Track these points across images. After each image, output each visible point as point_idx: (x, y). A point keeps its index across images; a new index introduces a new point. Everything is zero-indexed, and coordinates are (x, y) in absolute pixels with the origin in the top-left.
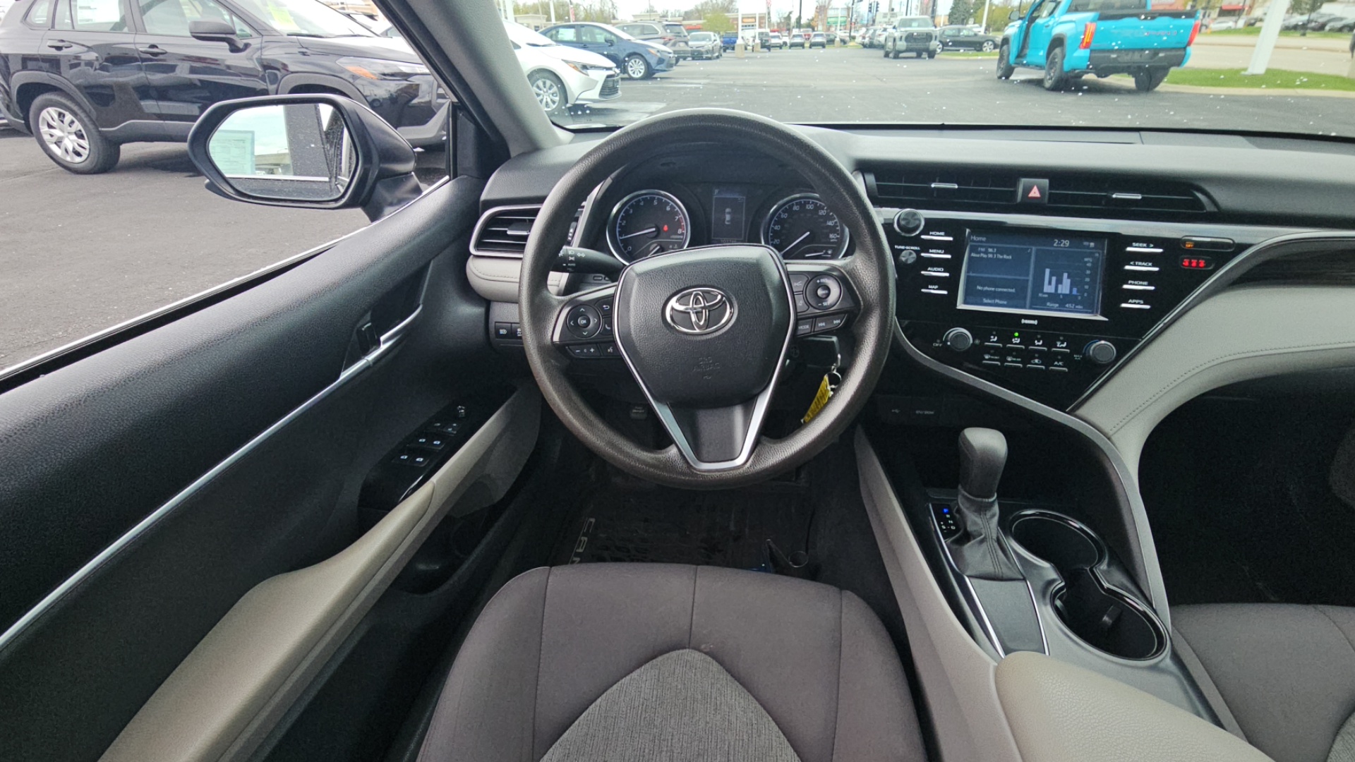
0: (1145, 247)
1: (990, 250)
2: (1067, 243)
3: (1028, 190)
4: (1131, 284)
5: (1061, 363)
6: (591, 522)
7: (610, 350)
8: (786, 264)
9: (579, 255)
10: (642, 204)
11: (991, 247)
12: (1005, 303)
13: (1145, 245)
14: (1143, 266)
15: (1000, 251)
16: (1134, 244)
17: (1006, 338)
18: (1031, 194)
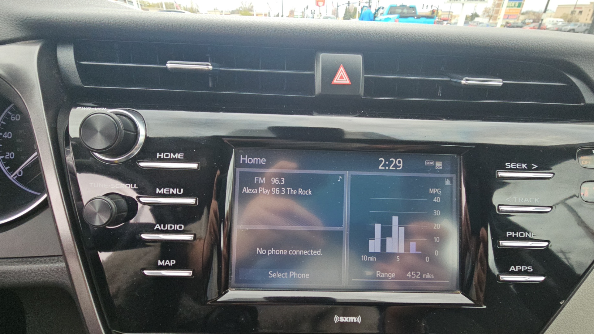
1: (275, 181)
2: (399, 163)
3: (329, 73)
4: (511, 238)
13: (524, 166)
16: (508, 165)
18: (337, 80)
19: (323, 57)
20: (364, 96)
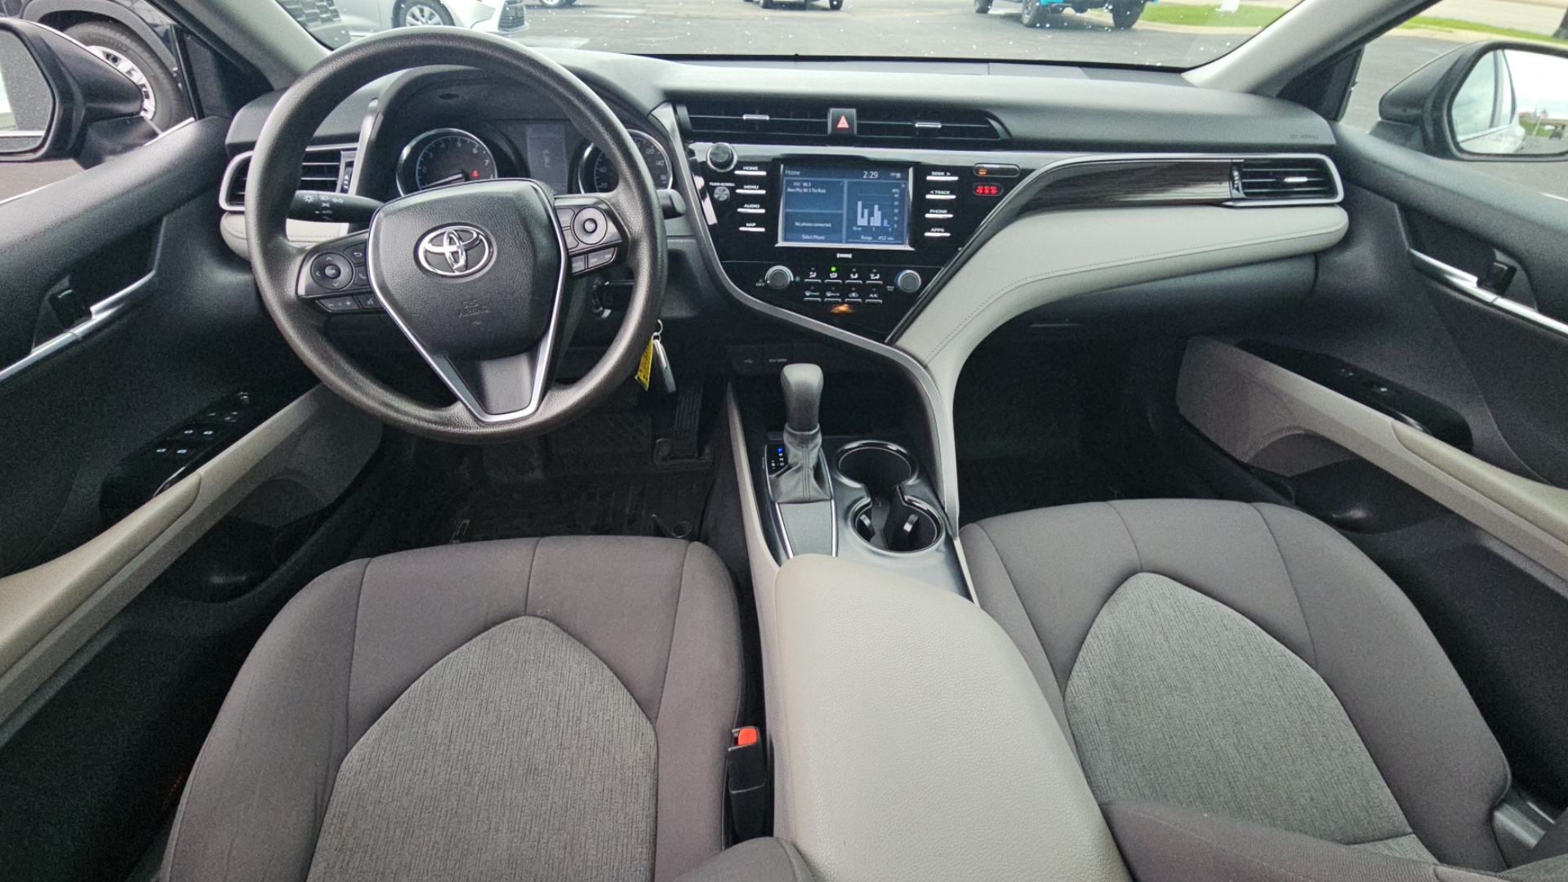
0: (942, 176)
1: (805, 184)
2: (875, 174)
3: (836, 121)
4: (932, 213)
5: (875, 296)
6: (465, 524)
7: (370, 302)
8: (555, 199)
9: (335, 200)
10: (443, 146)
11: (805, 181)
12: (823, 238)
13: (943, 173)
14: (942, 194)
15: (815, 185)
16: (933, 173)
17: (824, 273)
18: (840, 125)
19: (832, 111)
20: (857, 134)
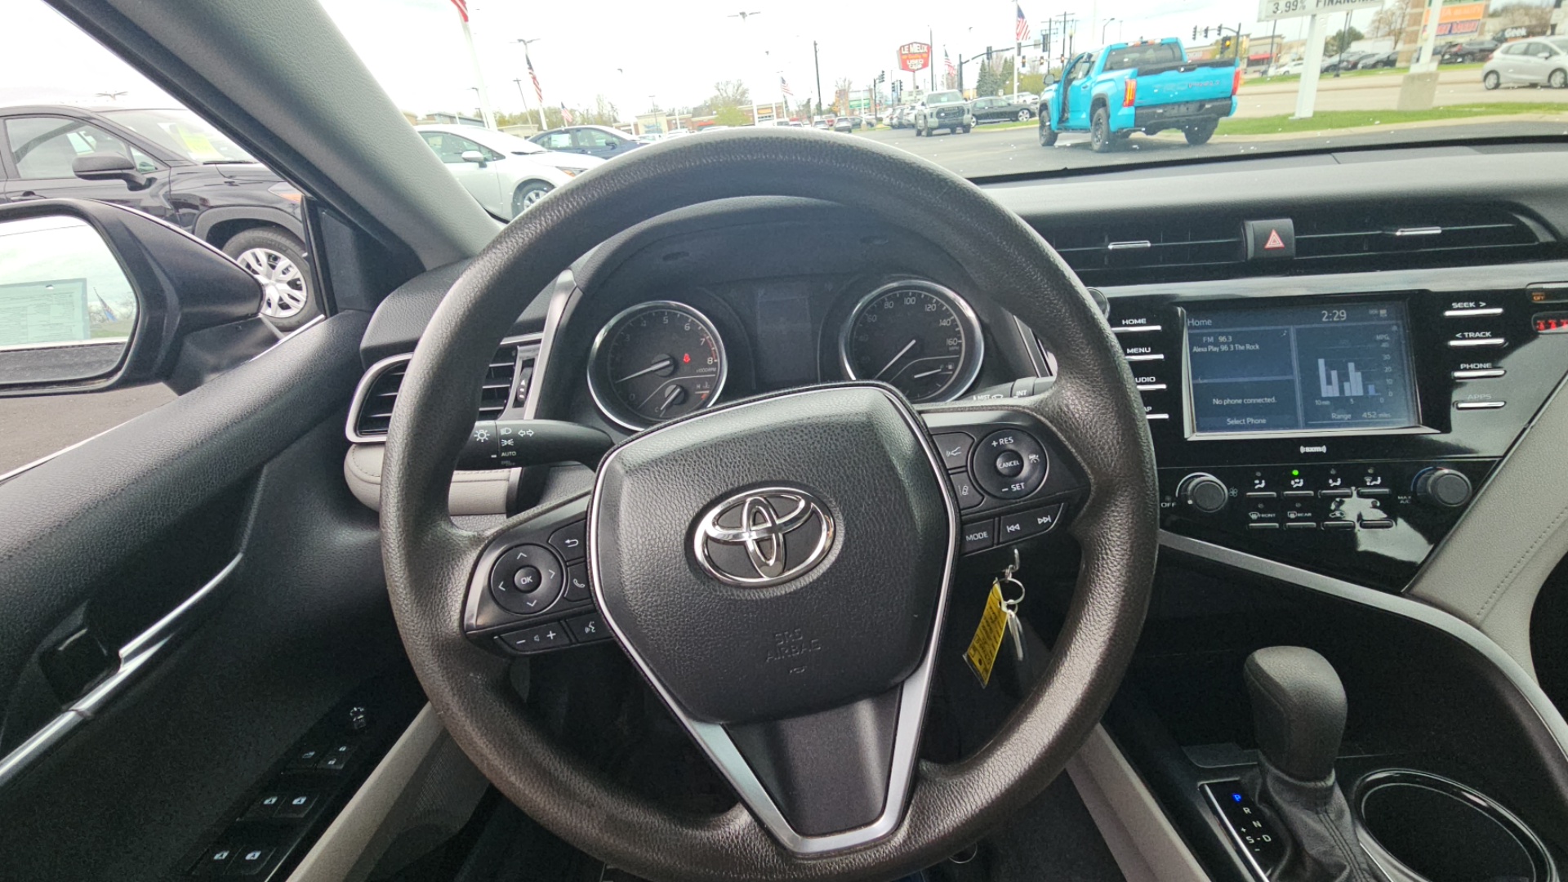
0: (1472, 308)
1: (1222, 339)
2: (1341, 314)
3: (1262, 238)
4: (1465, 369)
7: (590, 628)
8: (920, 412)
9: (522, 433)
10: (645, 324)
11: (1222, 334)
12: (1264, 421)
13: (1472, 304)
14: (1478, 338)
15: (1239, 338)
16: (1455, 305)
17: (1279, 480)
18: (1270, 245)
19: (1253, 226)
20: (1297, 255)
